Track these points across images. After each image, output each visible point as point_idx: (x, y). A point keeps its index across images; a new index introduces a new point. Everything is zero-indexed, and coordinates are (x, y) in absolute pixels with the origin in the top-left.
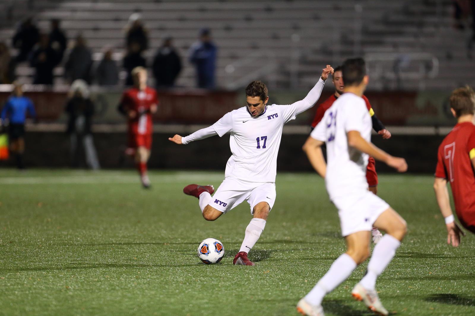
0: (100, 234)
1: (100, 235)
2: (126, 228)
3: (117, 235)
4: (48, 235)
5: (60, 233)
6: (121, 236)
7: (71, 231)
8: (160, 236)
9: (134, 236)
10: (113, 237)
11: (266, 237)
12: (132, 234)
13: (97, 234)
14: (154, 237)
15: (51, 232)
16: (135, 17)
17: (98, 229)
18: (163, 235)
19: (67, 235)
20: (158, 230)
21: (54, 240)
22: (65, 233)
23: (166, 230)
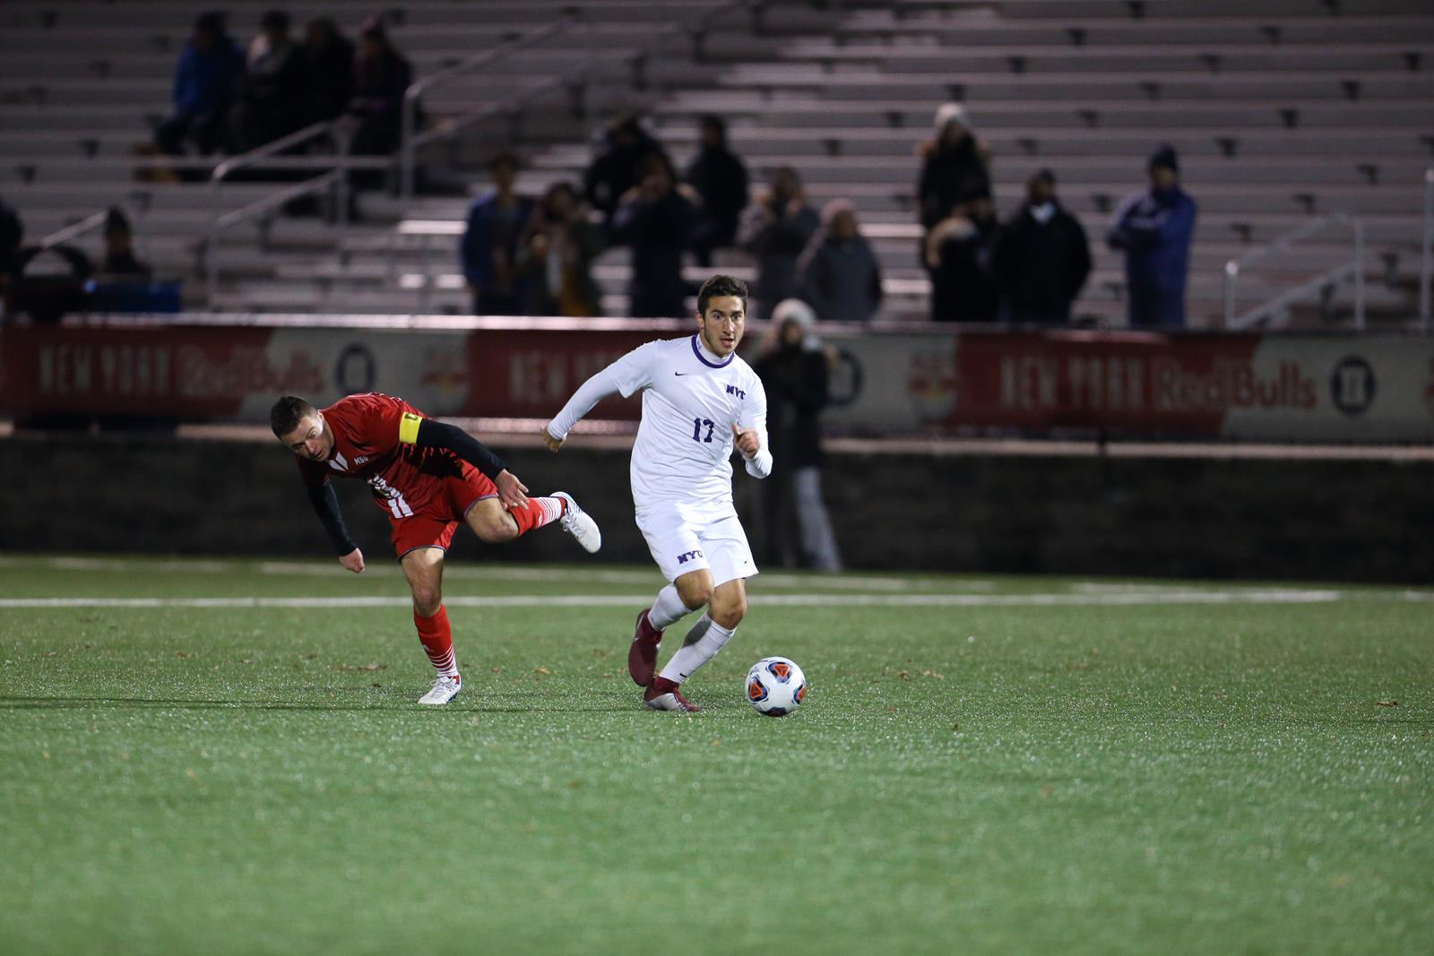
0: (841, 762)
1: (839, 767)
2: (918, 746)
3: (891, 765)
4: (685, 764)
5: (720, 759)
6: (901, 768)
7: (752, 753)
8: (1018, 771)
9: (942, 769)
10: (878, 773)
11: (1338, 777)
12: (936, 763)
13: (831, 762)
14: (1001, 772)
15: (694, 757)
16: (949, 111)
17: (834, 747)
18: (1029, 769)
19: (743, 764)
20: (1013, 752)
21: (702, 781)
22: (736, 758)
23: (1035, 753)
